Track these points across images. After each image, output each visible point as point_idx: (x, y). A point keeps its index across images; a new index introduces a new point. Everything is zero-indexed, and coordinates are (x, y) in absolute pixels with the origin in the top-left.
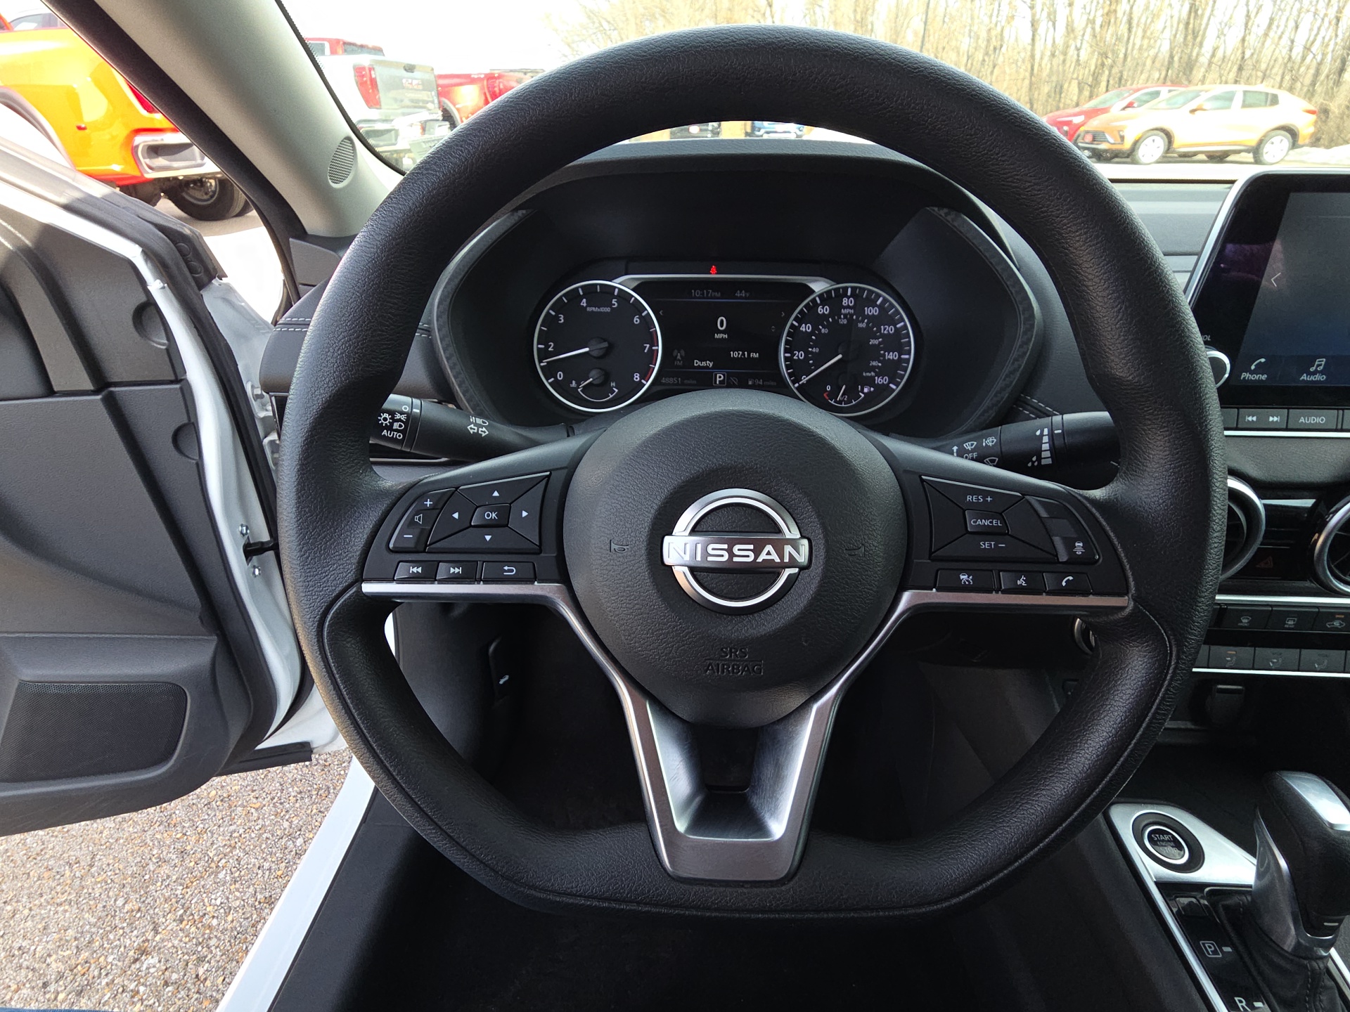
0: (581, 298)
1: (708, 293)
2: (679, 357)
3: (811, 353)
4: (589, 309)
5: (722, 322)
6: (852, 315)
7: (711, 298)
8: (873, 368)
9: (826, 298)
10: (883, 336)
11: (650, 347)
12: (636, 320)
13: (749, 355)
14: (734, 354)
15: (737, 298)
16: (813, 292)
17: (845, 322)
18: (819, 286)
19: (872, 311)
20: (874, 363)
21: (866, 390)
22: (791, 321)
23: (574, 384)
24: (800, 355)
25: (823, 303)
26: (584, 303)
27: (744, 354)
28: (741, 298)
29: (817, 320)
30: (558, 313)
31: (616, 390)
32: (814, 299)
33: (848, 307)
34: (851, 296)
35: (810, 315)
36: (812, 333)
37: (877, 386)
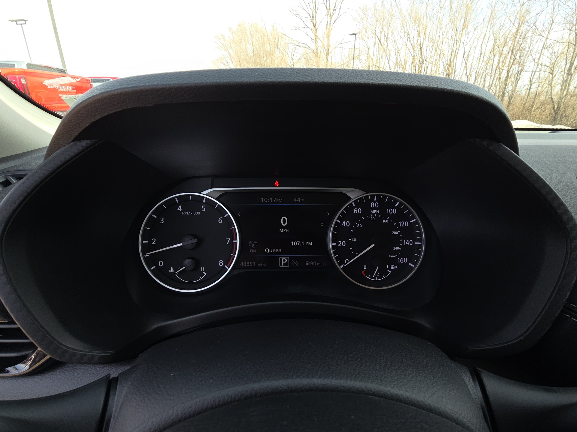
0: (178, 205)
1: (273, 200)
2: (253, 246)
3: (351, 241)
4: (183, 213)
5: (284, 220)
6: (378, 214)
7: (276, 203)
8: (396, 252)
9: (359, 203)
10: (401, 228)
11: (231, 241)
12: (220, 221)
13: (305, 244)
14: (294, 243)
15: (295, 203)
16: (349, 199)
17: (373, 219)
18: (354, 195)
19: (393, 211)
20: (397, 248)
21: (392, 268)
22: (336, 220)
23: (172, 270)
24: (343, 244)
25: (357, 206)
26: (180, 208)
27: (301, 243)
28: (298, 203)
29: (354, 218)
30: (159, 217)
31: (206, 274)
32: (351, 204)
33: (375, 208)
34: (376, 201)
35: (348, 215)
36: (351, 227)
37: (399, 265)
